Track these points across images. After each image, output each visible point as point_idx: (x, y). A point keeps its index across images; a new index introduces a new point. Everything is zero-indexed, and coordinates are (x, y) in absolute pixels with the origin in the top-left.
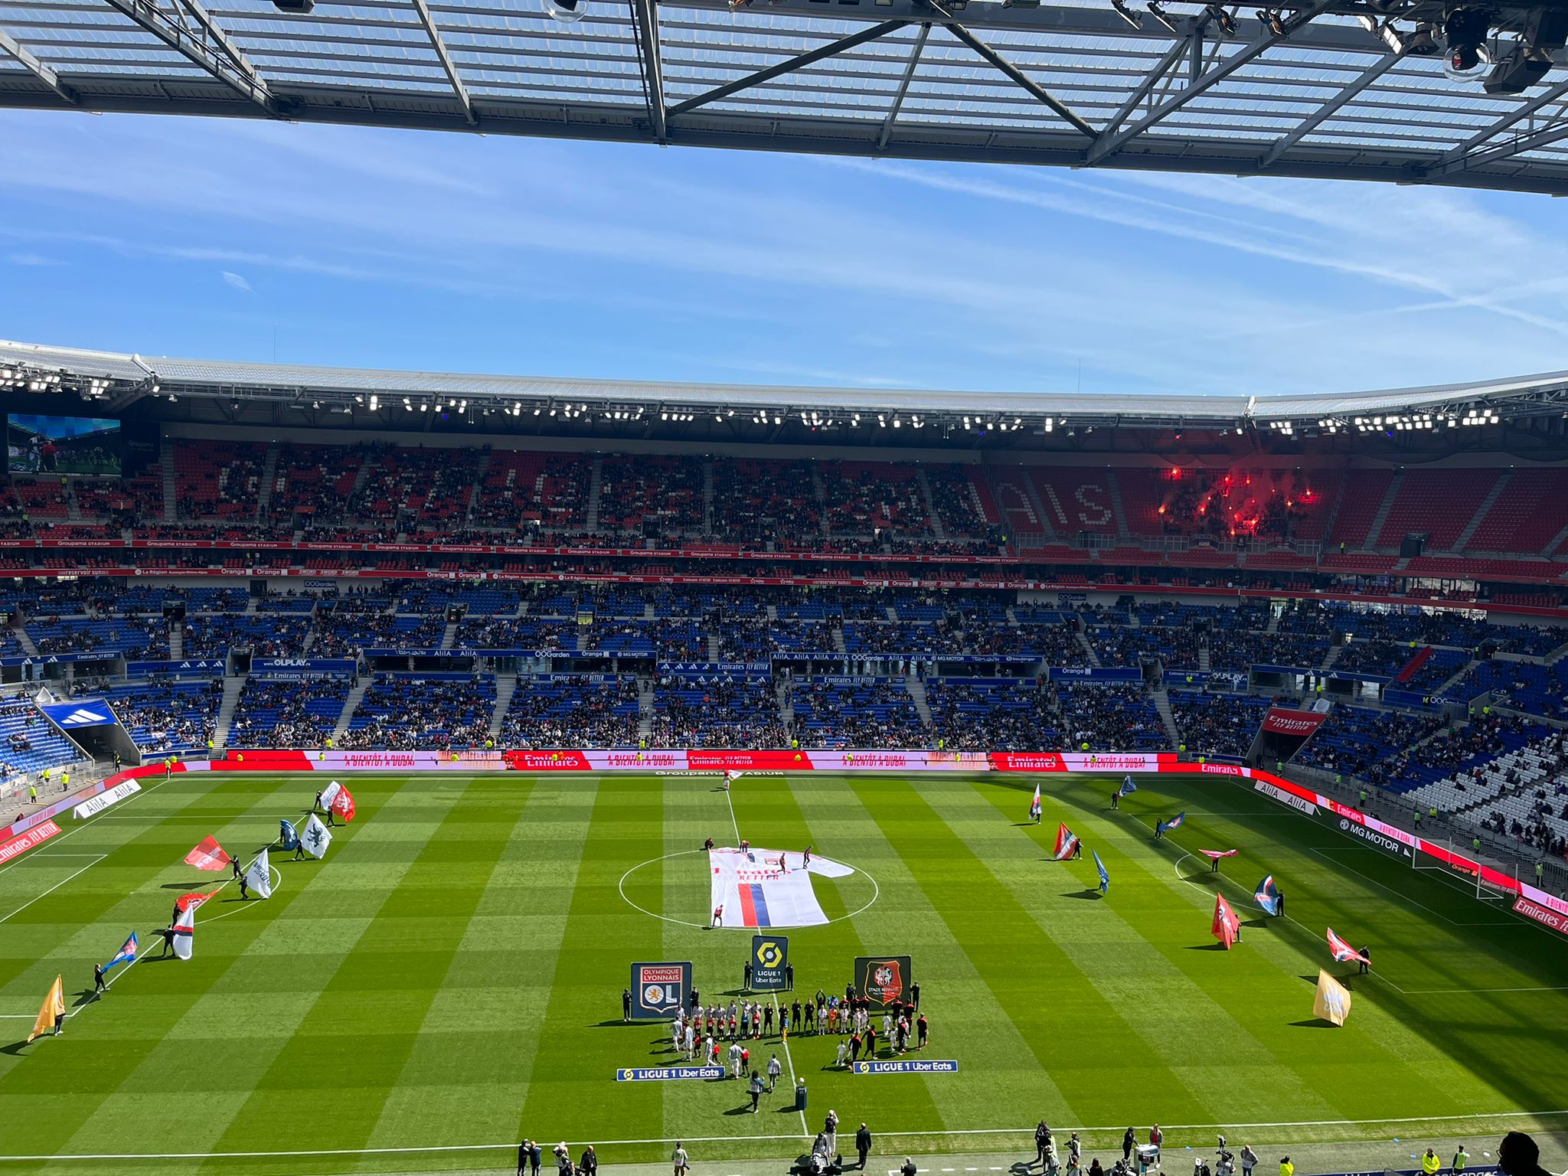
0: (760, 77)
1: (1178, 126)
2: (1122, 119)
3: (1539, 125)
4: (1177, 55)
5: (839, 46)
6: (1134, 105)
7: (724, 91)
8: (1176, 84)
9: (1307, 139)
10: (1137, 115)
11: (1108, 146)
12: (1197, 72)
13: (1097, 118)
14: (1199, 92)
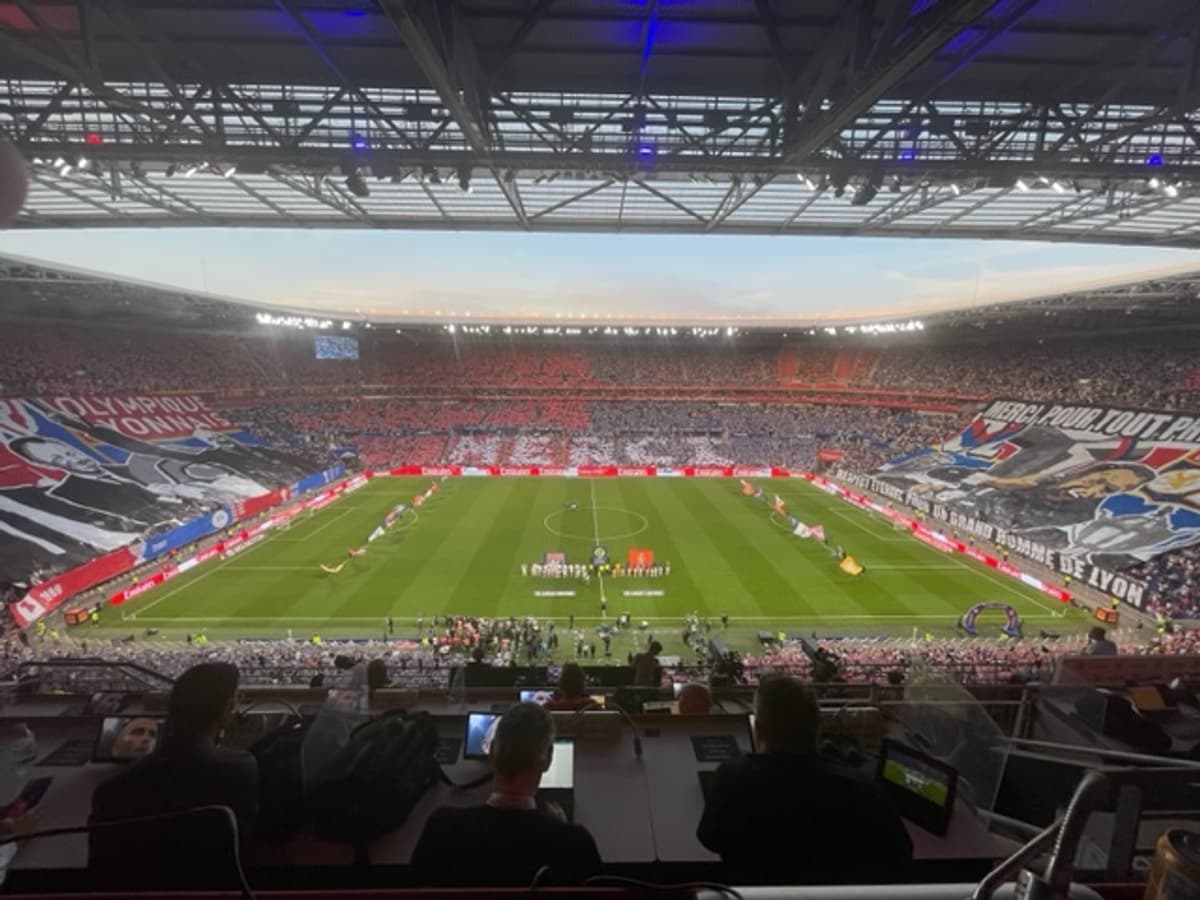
0: (563, 204)
1: (738, 216)
2: (716, 214)
3: (896, 210)
4: (731, 191)
5: (592, 191)
6: (718, 210)
7: (550, 210)
8: (733, 200)
9: (797, 220)
10: (721, 213)
11: (710, 226)
12: (739, 196)
13: (707, 214)
14: (743, 202)
